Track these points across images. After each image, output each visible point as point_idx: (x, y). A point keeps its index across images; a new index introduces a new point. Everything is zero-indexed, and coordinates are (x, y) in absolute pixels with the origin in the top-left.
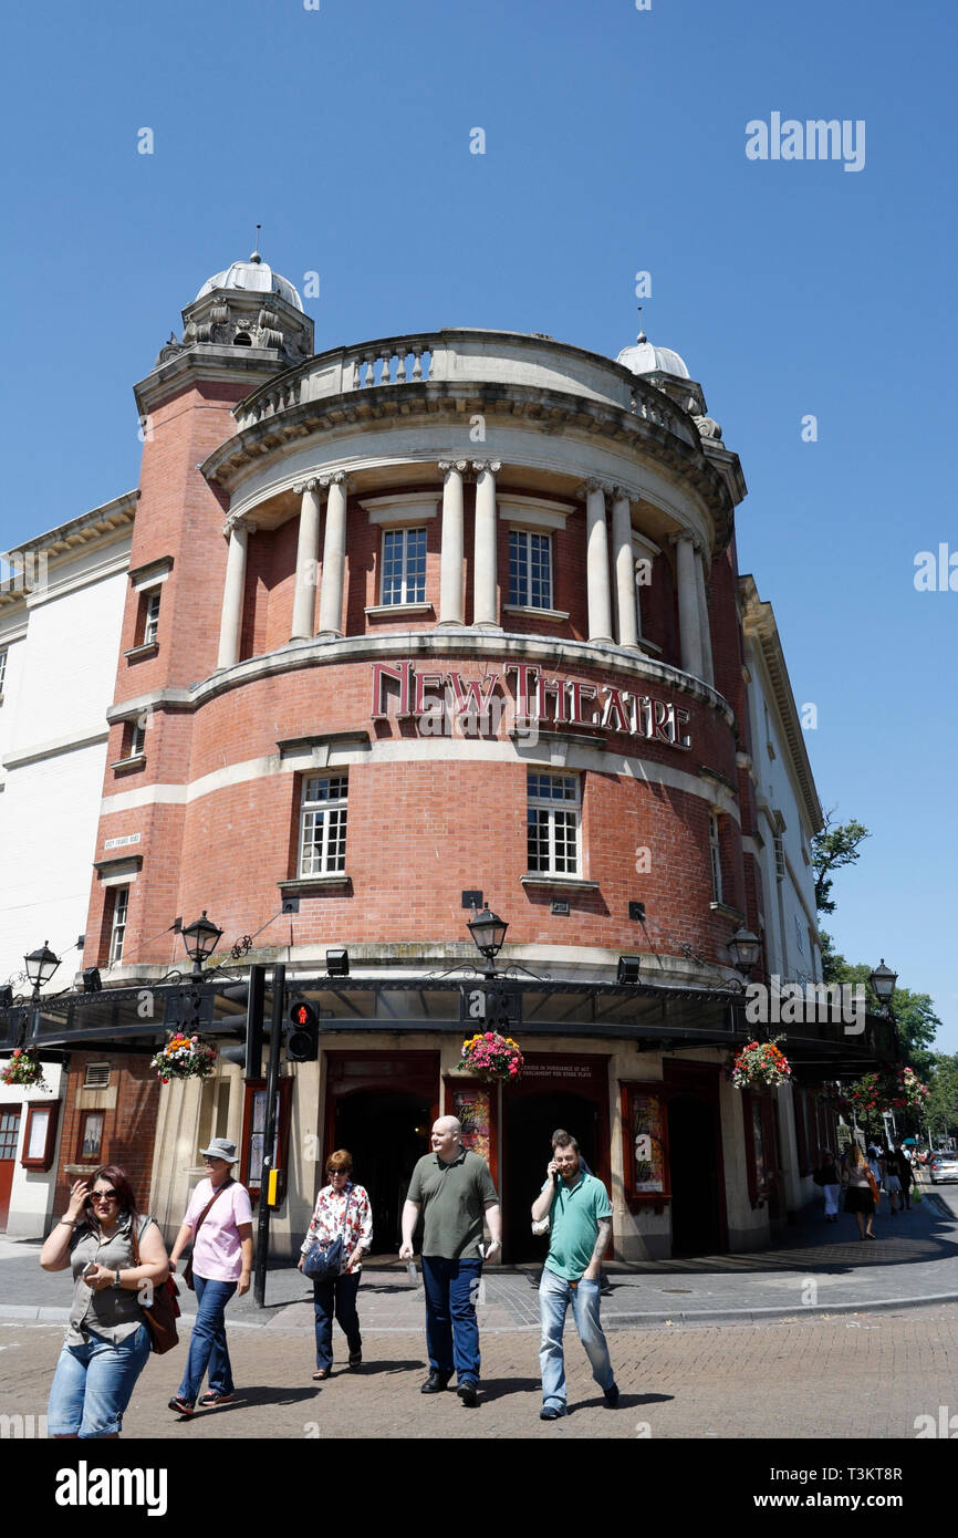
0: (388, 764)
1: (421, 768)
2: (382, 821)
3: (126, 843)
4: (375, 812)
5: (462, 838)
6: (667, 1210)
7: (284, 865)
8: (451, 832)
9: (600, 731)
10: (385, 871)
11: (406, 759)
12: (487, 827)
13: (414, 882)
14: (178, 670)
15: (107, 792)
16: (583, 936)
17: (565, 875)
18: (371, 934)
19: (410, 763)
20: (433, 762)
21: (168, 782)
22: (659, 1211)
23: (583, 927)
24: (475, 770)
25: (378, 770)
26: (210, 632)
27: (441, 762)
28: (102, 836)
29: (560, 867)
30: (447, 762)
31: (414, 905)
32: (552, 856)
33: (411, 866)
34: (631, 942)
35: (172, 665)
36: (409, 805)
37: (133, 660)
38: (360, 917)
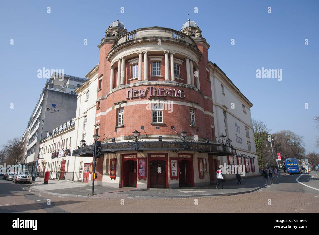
0: (129, 106)
1: (134, 106)
2: (129, 116)
3: (98, 121)
4: (127, 114)
5: (140, 118)
6: (178, 179)
7: (115, 124)
8: (139, 117)
9: (165, 97)
10: (129, 124)
11: (132, 105)
12: (145, 115)
13: (133, 125)
14: (104, 93)
15: (96, 113)
16: (162, 133)
17: (160, 122)
18: (127, 135)
19: (133, 105)
20: (136, 105)
21: (103, 111)
22: (177, 179)
23: (162, 131)
24: (143, 105)
25: (128, 107)
26: (108, 86)
27: (137, 105)
28: (96, 121)
29: (159, 121)
30: (138, 105)
31: (133, 129)
32: (157, 119)
33: (133, 123)
34: (172, 133)
35: (103, 92)
36: (132, 113)
37: (99, 91)
38: (126, 132)
